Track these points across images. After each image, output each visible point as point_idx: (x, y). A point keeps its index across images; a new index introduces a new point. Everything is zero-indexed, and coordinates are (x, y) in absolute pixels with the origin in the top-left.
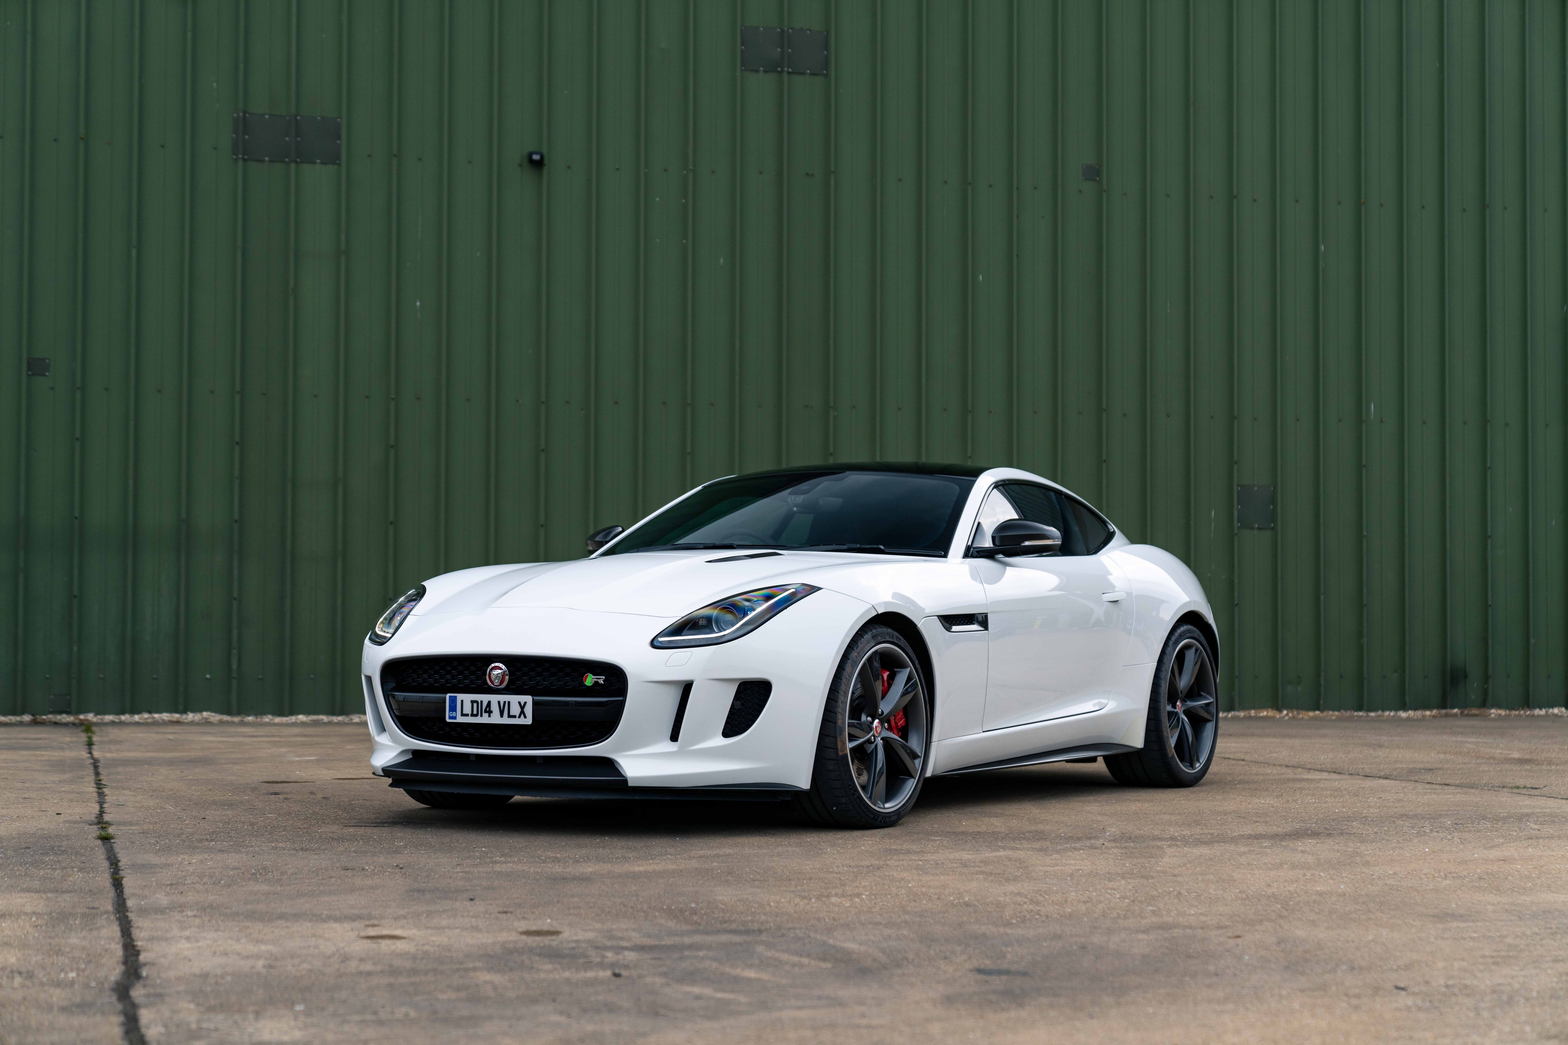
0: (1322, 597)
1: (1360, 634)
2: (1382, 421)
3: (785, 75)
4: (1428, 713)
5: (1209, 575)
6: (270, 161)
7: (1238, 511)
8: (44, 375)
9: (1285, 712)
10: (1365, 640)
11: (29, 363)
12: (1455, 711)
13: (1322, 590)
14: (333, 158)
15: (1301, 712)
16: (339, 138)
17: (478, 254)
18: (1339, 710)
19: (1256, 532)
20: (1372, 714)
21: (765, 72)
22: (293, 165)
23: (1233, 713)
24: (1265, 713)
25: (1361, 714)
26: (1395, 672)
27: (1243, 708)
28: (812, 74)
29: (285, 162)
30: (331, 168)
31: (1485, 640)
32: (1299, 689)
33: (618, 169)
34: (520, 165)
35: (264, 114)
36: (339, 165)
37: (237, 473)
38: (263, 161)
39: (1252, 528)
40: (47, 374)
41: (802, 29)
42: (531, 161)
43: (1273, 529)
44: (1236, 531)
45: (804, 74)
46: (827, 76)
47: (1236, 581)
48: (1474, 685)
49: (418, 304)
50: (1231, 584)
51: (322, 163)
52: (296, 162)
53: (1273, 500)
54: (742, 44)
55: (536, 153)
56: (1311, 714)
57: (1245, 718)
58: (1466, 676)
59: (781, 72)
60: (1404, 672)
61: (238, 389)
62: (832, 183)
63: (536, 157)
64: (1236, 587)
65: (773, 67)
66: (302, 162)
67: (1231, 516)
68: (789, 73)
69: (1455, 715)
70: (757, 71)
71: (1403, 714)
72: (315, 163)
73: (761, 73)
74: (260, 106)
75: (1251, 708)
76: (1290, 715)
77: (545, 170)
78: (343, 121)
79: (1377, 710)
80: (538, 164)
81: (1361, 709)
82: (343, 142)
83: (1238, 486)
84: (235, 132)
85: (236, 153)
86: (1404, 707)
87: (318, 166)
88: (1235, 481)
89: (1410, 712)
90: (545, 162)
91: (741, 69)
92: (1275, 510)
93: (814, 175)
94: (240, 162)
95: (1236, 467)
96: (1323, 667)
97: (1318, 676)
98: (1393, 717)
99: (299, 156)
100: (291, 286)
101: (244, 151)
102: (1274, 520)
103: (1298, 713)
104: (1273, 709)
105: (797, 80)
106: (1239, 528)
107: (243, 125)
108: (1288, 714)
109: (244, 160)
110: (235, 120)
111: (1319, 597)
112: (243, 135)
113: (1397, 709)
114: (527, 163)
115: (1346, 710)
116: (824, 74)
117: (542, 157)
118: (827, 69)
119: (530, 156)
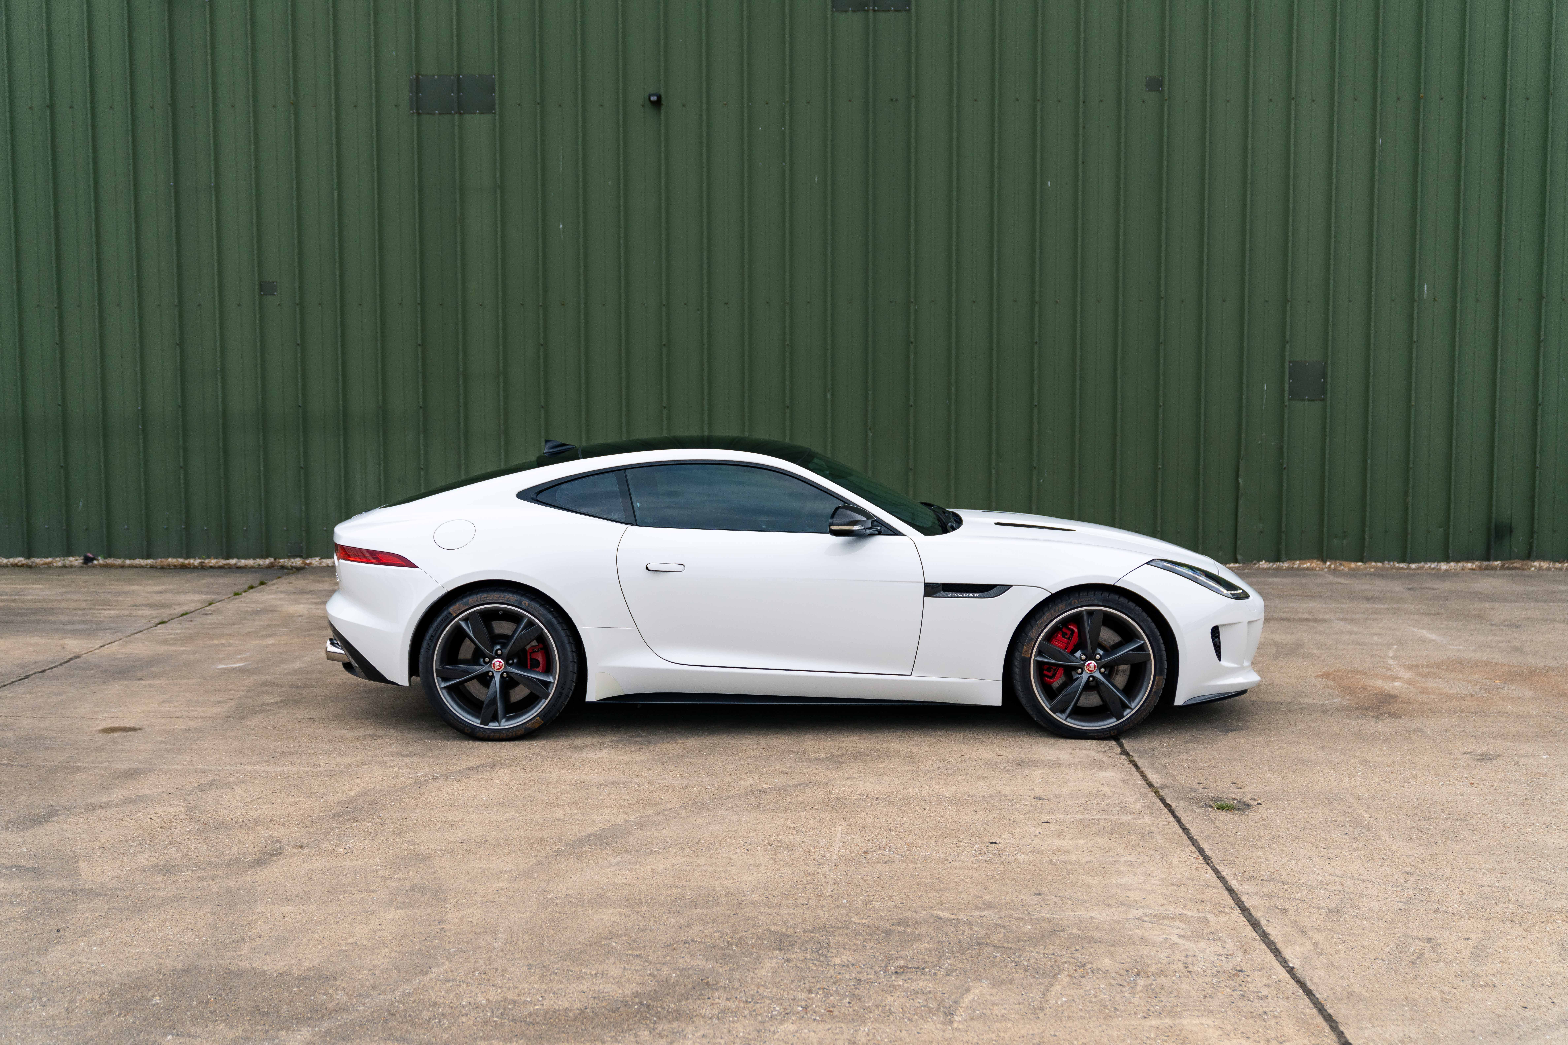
0: (1369, 461)
1: (1406, 494)
2: (1434, 300)
3: (871, 13)
4: (1469, 565)
5: (1260, 442)
6: (439, 114)
7: (1290, 384)
8: (273, 295)
9: (1328, 563)
10: (1410, 499)
11: (261, 285)
12: (1496, 563)
13: (1369, 455)
14: (488, 108)
15: (1343, 563)
16: (494, 91)
17: (610, 183)
18: (1382, 561)
19: (1306, 403)
20: (1413, 566)
21: (854, 11)
22: (457, 117)
23: (1278, 563)
24: (1309, 564)
25: (1401, 565)
26: (1440, 527)
27: (1290, 558)
28: (895, 11)
29: (451, 114)
30: (488, 117)
31: (1532, 498)
32: (1345, 542)
33: (725, 105)
34: (643, 106)
35: (434, 75)
36: (495, 113)
37: (420, 369)
38: (434, 114)
39: (1304, 400)
40: (276, 293)
42: (652, 102)
43: (1323, 400)
44: (1286, 404)
45: (889, 11)
46: (909, 11)
47: (1285, 447)
48: (1519, 539)
49: (561, 226)
50: (1281, 449)
51: (481, 113)
52: (460, 114)
53: (1324, 375)
55: (653, 95)
56: (1353, 565)
57: (1288, 569)
58: (1511, 531)
59: (868, 11)
60: (1449, 527)
61: (419, 302)
62: (913, 107)
63: (654, 98)
64: (1285, 453)
65: (860, 7)
66: (464, 113)
67: (1282, 390)
68: (874, 11)
69: (1495, 568)
70: (846, 11)
71: (1444, 566)
72: (475, 113)
73: (850, 13)
74: (430, 69)
75: (1296, 560)
76: (1333, 566)
77: (663, 109)
78: (496, 77)
79: (1420, 562)
80: (657, 104)
81: (1403, 561)
82: (496, 95)
83: (1290, 362)
84: (411, 91)
85: (412, 109)
86: (1447, 559)
87: (478, 115)
88: (1287, 359)
89: (1452, 564)
90: (663, 102)
91: (832, 11)
92: (1325, 383)
93: (896, 100)
94: (415, 116)
95: (1287, 346)
96: (1367, 523)
97: (1363, 531)
98: (1434, 569)
99: (462, 108)
100: (458, 216)
101: (418, 106)
102: (1324, 392)
103: (1341, 565)
104: (1318, 560)
105: (883, 16)
106: (1289, 399)
107: (417, 85)
108: (1330, 566)
109: (419, 114)
110: (411, 81)
111: (1366, 461)
112: (417, 94)
113: (1439, 561)
114: (648, 103)
115: (1389, 561)
116: (905, 10)
117: (659, 98)
118: (909, 5)
119: (649, 98)
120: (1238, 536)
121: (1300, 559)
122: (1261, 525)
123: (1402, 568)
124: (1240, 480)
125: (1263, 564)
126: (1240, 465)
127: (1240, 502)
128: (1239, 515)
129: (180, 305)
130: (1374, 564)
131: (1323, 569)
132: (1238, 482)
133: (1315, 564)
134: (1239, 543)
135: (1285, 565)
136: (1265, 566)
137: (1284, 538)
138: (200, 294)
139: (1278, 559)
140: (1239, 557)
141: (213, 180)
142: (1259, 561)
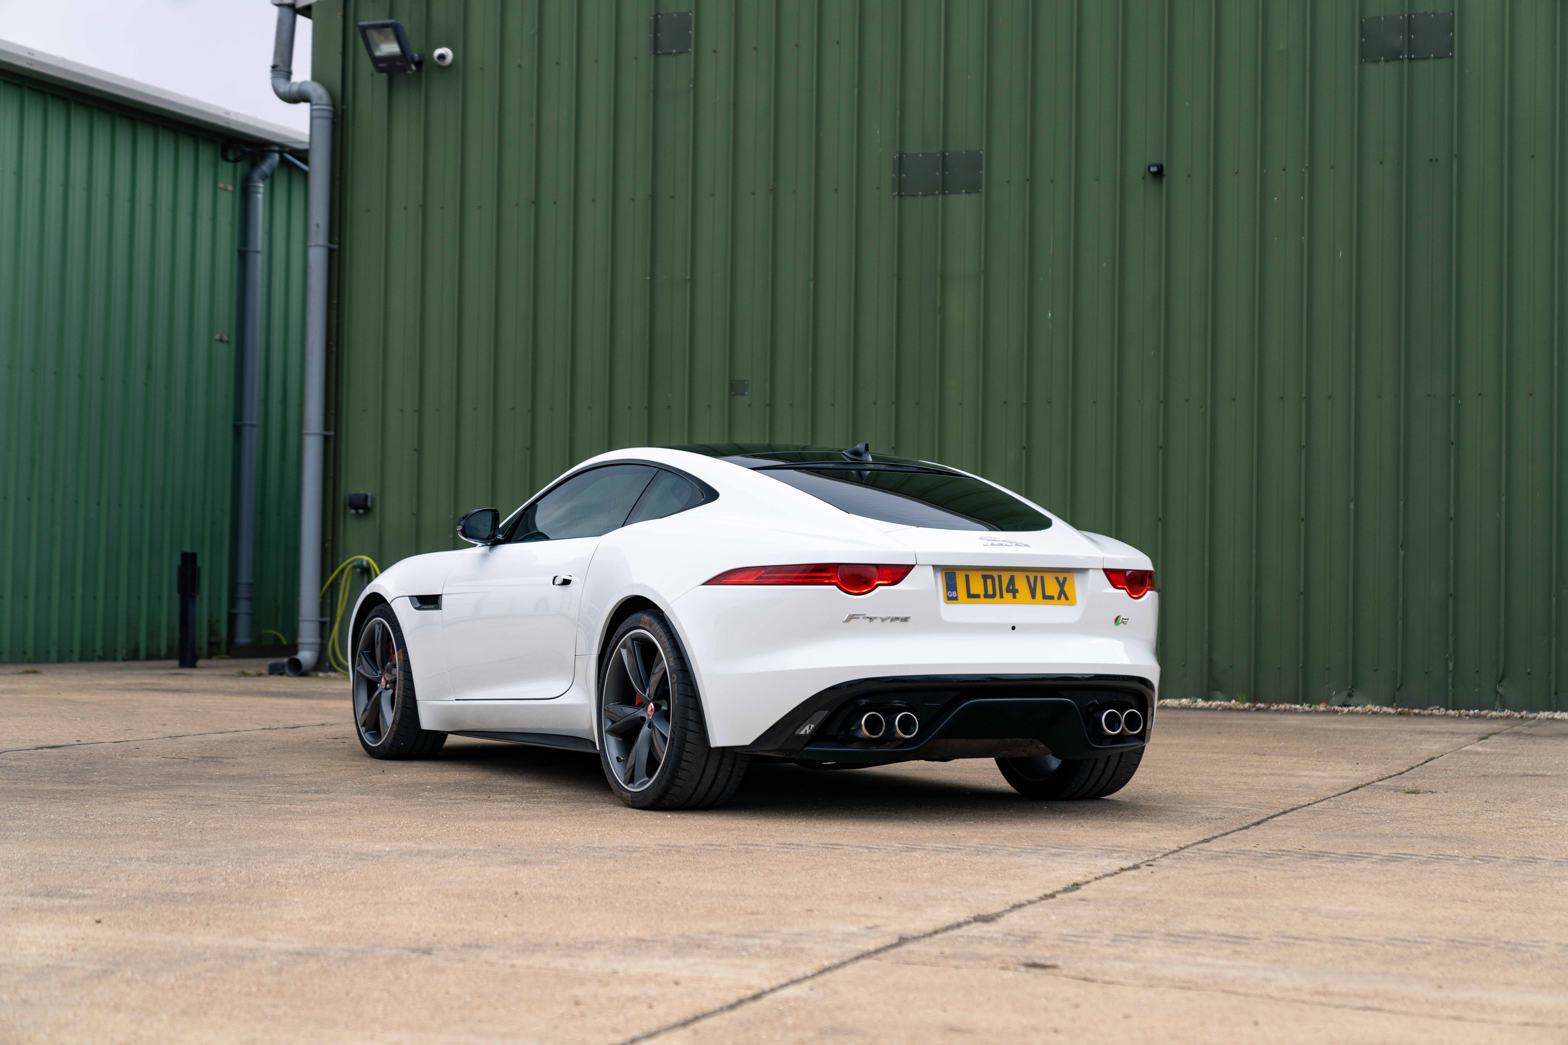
3: (1407, 61)
6: (923, 195)
8: (743, 395)
11: (731, 385)
14: (975, 187)
16: (981, 168)
17: (1105, 265)
21: (1386, 61)
22: (940, 197)
28: (1435, 58)
29: (936, 195)
30: (974, 196)
33: (1236, 173)
34: (1144, 178)
35: (919, 153)
36: (981, 192)
38: (916, 196)
40: (747, 393)
41: (1426, 13)
45: (1428, 58)
46: (1452, 56)
49: (1050, 315)
51: (967, 193)
52: (944, 194)
54: (1362, 36)
55: (1153, 165)
59: (1403, 59)
61: (893, 400)
62: (1455, 167)
63: (1154, 169)
65: (1394, 56)
66: (949, 194)
68: (1410, 59)
70: (1378, 61)
72: (961, 193)
73: (1382, 63)
74: (914, 147)
77: (1165, 181)
78: (983, 153)
80: (1159, 175)
82: (983, 172)
84: (894, 172)
85: (894, 191)
87: (963, 196)
90: (1165, 173)
91: (1360, 61)
93: (1437, 160)
94: (897, 199)
99: (945, 188)
100: (938, 306)
101: (901, 188)
105: (1420, 65)
107: (901, 164)
109: (900, 196)
110: (894, 161)
112: (900, 174)
114: (1149, 175)
116: (1448, 57)
117: (1160, 168)
118: (1452, 51)
119: (1149, 169)
138: (670, 395)
141: (689, 273)
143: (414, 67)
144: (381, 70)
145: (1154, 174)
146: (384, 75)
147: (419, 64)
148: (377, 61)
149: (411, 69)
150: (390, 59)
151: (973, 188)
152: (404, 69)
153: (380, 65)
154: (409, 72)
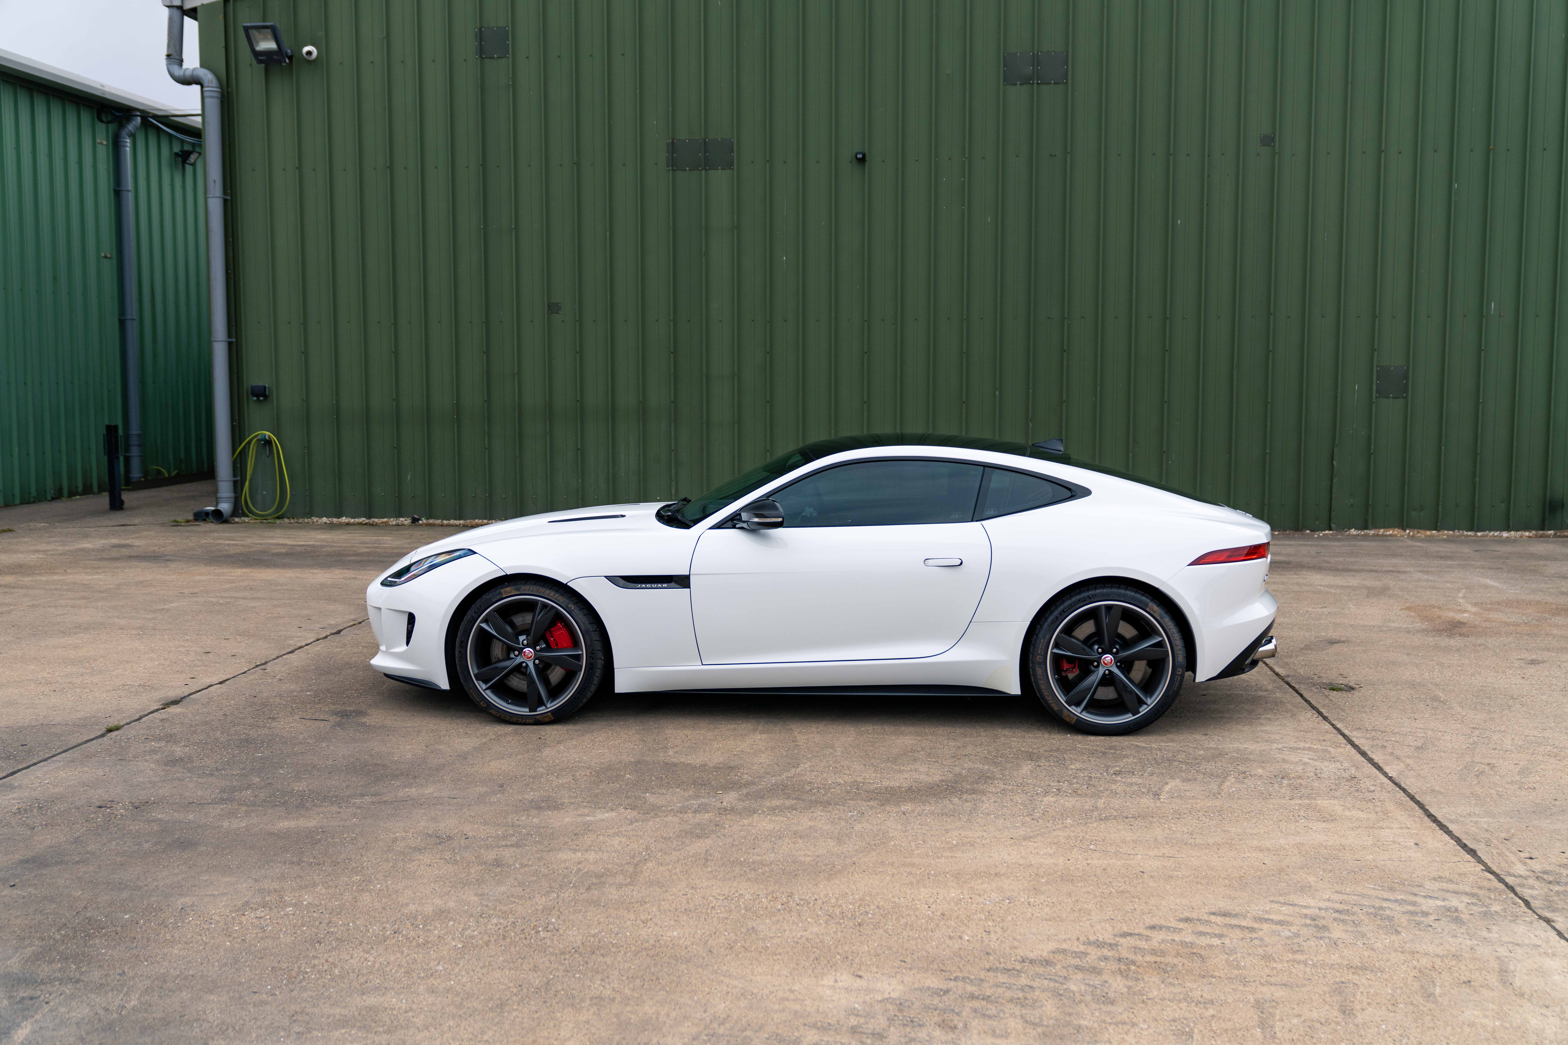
0: (1443, 448)
1: (1474, 475)
2: (1500, 316)
3: (1035, 85)
4: (1527, 534)
5: (1352, 432)
6: (690, 170)
7: (1377, 385)
8: (558, 313)
9: (1408, 531)
10: (1477, 479)
11: (549, 306)
12: (1550, 532)
13: (1443, 443)
15: (1420, 531)
16: (733, 152)
17: (823, 223)
18: (1453, 530)
19: (1391, 400)
20: (1479, 534)
21: (1021, 84)
22: (703, 172)
23: (1366, 531)
24: (1391, 532)
25: (1469, 533)
26: (1503, 502)
27: (1375, 526)
28: (1055, 83)
29: (699, 170)
30: (728, 171)
32: (1422, 514)
33: (917, 160)
34: (851, 162)
35: (686, 139)
36: (733, 169)
37: (672, 372)
38: (685, 170)
39: (1388, 398)
40: (560, 312)
41: (1048, 51)
43: (1405, 398)
44: (1374, 400)
45: (1050, 83)
46: (1067, 83)
47: (1373, 436)
49: (785, 258)
50: (1369, 437)
51: (722, 169)
52: (706, 170)
53: (1406, 377)
54: (1005, 66)
55: (859, 153)
56: (1428, 533)
57: (1374, 535)
58: (1563, 506)
59: (1033, 84)
60: (1510, 502)
61: (672, 318)
62: (1068, 161)
63: (859, 156)
64: (1373, 441)
65: (1027, 81)
66: (709, 169)
67: (1371, 389)
68: (1038, 84)
69: (1549, 536)
70: (1015, 84)
71: (1505, 534)
72: (718, 169)
73: (1018, 86)
74: (683, 135)
75: (1381, 528)
76: (1411, 534)
77: (867, 164)
78: (735, 140)
79: (1485, 531)
80: (862, 161)
81: (1471, 530)
82: (735, 155)
83: (1377, 367)
84: (668, 152)
85: (668, 167)
86: (1508, 529)
87: (720, 171)
88: (1375, 363)
89: (1512, 532)
90: (867, 159)
91: (1004, 84)
92: (1407, 384)
93: (1055, 155)
94: (671, 172)
95: (1376, 353)
96: (1441, 499)
97: (1438, 505)
98: (1497, 536)
99: (707, 165)
100: (703, 250)
101: (673, 164)
102: (1406, 392)
103: (1418, 532)
104: (1399, 529)
105: (1045, 88)
106: (1377, 397)
107: (673, 147)
108: (1409, 533)
109: (674, 170)
110: (668, 144)
111: (1440, 448)
112: (672, 154)
113: (1501, 530)
114: (855, 160)
115: (1459, 530)
116: (1063, 83)
117: (864, 156)
118: (1066, 79)
119: (856, 156)
120: (1333, 508)
121: (1384, 527)
122: (1352, 500)
123: (1470, 536)
124: (1335, 463)
125: (1353, 531)
126: (1335, 450)
127: (1335, 481)
128: (1334, 492)
129: (487, 322)
130: (1446, 532)
131: (1403, 536)
132: (1333, 465)
133: (1397, 532)
134: (1333, 514)
135: (1372, 532)
136: (1355, 533)
137: (1370, 510)
138: (501, 313)
139: (1366, 527)
140: (1333, 526)
141: (513, 224)
142: (1349, 529)
143: (287, 61)
144: (260, 62)
145: (859, 159)
146: (263, 65)
147: (290, 58)
148: (257, 54)
149: (286, 62)
150: (268, 53)
151: (729, 165)
152: (280, 62)
153: (260, 58)
154: (284, 64)
